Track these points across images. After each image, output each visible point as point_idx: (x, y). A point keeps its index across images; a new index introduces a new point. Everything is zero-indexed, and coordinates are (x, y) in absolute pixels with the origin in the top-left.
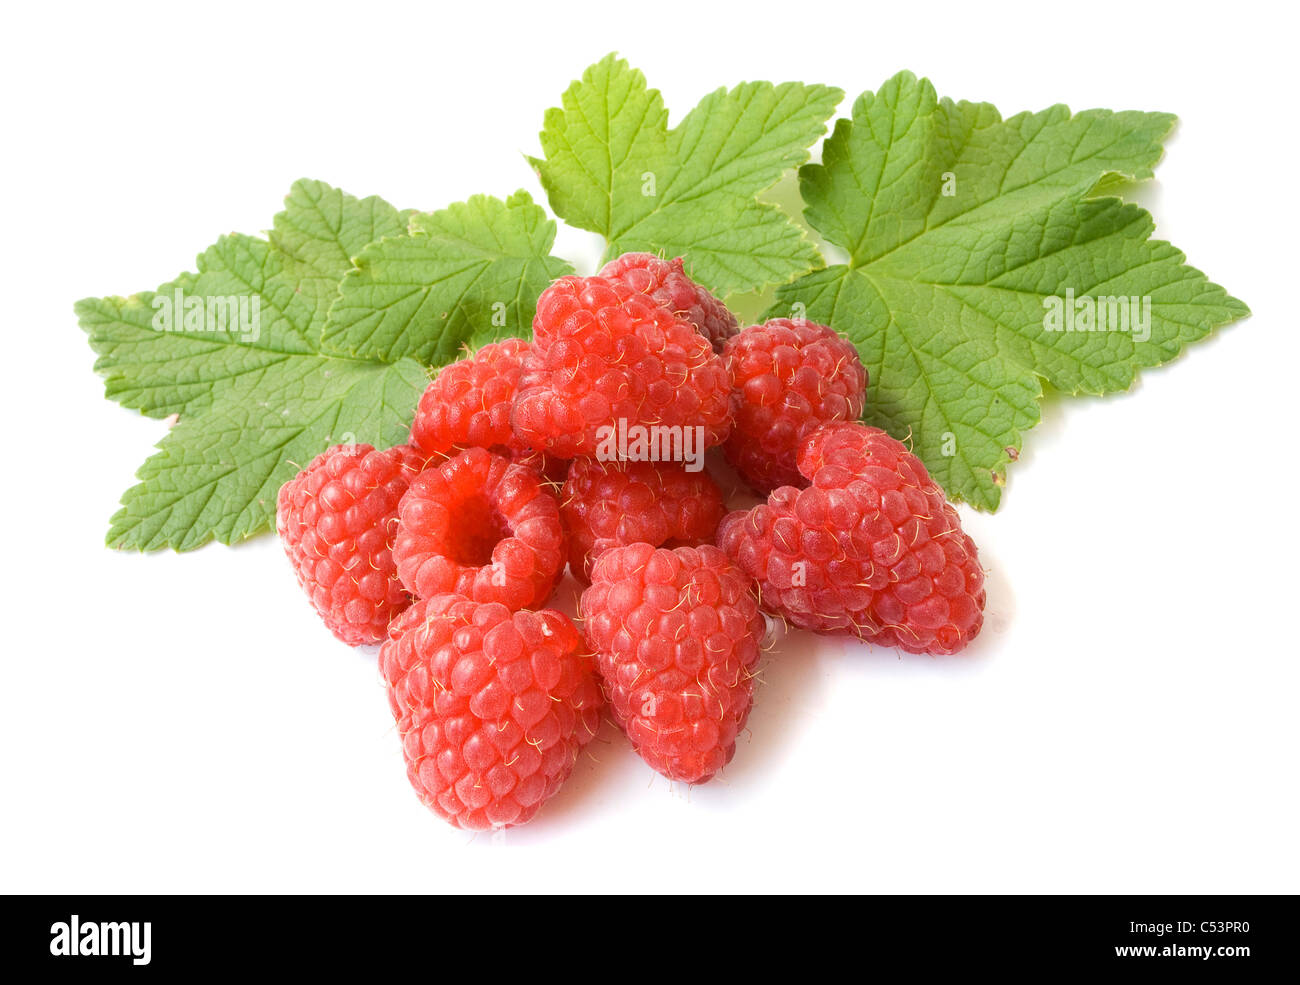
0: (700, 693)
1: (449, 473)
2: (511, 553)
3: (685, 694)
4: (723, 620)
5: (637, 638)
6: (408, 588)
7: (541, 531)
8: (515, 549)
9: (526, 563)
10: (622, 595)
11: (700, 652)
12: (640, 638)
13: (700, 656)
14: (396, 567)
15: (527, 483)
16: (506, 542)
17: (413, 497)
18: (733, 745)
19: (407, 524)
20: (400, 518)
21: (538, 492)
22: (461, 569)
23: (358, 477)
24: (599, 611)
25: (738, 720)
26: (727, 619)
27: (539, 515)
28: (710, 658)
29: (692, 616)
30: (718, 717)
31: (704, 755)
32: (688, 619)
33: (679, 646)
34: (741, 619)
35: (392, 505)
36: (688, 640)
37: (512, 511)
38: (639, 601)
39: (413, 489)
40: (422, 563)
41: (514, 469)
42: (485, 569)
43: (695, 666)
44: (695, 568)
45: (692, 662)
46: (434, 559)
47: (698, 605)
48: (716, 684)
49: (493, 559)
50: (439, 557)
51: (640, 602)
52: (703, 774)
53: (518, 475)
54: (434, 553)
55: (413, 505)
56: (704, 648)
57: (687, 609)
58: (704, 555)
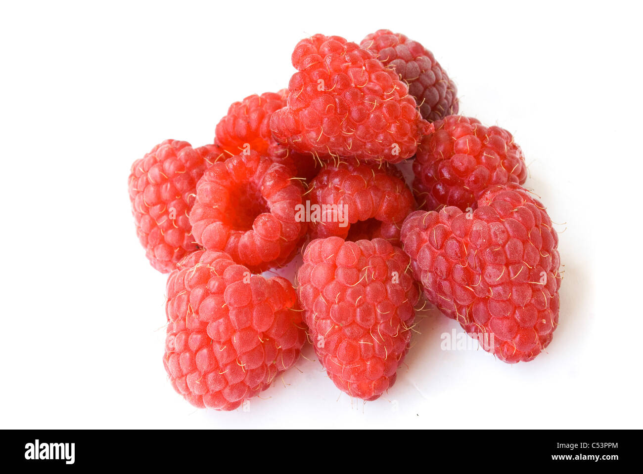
0: (372, 341)
1: (231, 166)
2: (264, 223)
3: (362, 342)
4: (389, 291)
5: (330, 303)
6: (197, 242)
7: (287, 211)
8: (268, 221)
9: (274, 231)
10: (321, 272)
11: (373, 313)
12: (333, 303)
13: (373, 316)
14: (191, 227)
15: (280, 177)
16: (263, 216)
17: (206, 181)
18: (395, 376)
19: (200, 198)
20: (196, 194)
21: (289, 184)
22: (233, 232)
23: (173, 164)
24: (305, 284)
25: (398, 358)
26: (392, 291)
27: (287, 200)
28: (379, 317)
29: (368, 289)
30: (383, 357)
31: (374, 382)
32: (365, 291)
33: (358, 310)
34: (401, 290)
35: (192, 185)
36: (364, 306)
37: (268, 196)
38: (332, 277)
39: (206, 175)
40: (207, 226)
41: (275, 166)
42: (248, 233)
43: (369, 323)
44: (371, 255)
45: (367, 320)
46: (214, 224)
47: (373, 281)
48: (383, 335)
49: (253, 226)
50: (218, 223)
51: (333, 279)
52: (373, 394)
53: (276, 171)
54: (216, 220)
55: (205, 186)
56: (375, 311)
57: (364, 285)
58: (377, 246)
